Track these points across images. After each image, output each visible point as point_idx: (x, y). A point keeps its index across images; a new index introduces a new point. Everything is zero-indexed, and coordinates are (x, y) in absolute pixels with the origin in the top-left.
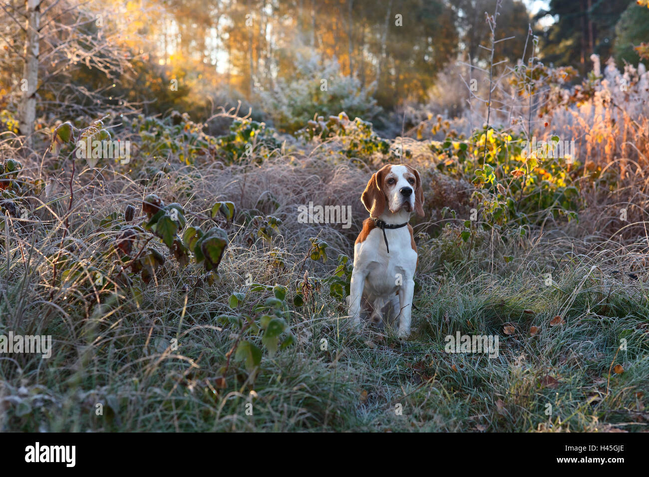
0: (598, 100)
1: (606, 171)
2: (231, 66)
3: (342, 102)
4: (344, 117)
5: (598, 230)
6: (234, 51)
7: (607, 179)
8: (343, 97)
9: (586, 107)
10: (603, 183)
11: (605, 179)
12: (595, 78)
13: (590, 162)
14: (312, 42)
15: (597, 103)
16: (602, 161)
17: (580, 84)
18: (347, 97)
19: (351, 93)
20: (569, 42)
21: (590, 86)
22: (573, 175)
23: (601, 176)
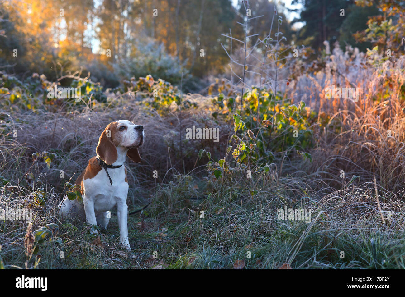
0: (328, 70)
1: (333, 119)
2: (102, 49)
3: (166, 71)
4: (150, 79)
5: (327, 165)
6: (104, 40)
7: (334, 124)
8: (167, 68)
9: (320, 74)
10: (331, 127)
11: (332, 125)
12: (326, 55)
13: (323, 112)
14: (153, 34)
15: (327, 71)
16: (330, 112)
17: (316, 59)
18: (170, 68)
19: (172, 65)
20: (312, 38)
21: (323, 60)
22: (311, 121)
23: (330, 123)
